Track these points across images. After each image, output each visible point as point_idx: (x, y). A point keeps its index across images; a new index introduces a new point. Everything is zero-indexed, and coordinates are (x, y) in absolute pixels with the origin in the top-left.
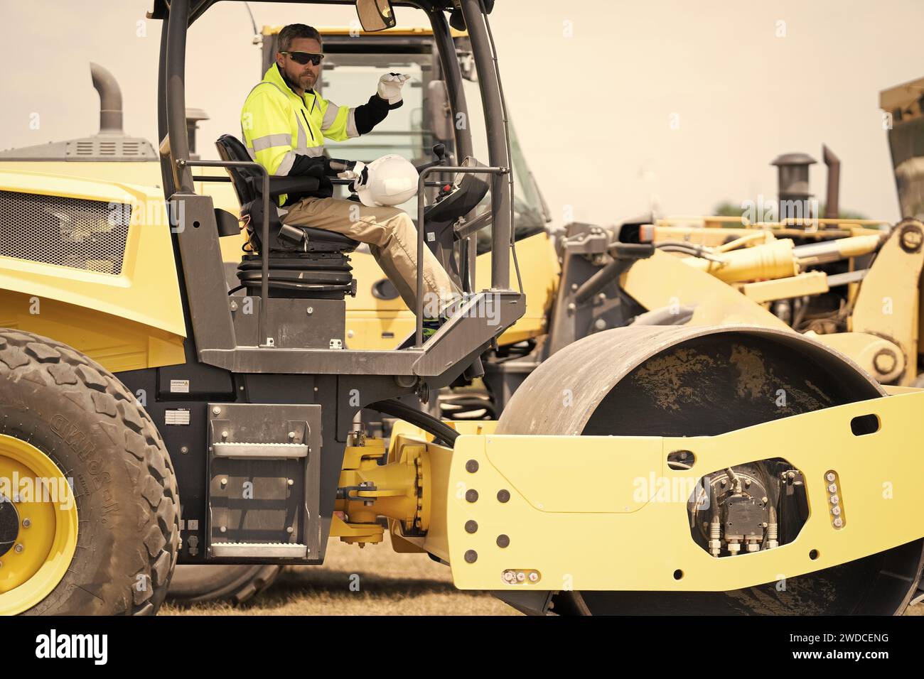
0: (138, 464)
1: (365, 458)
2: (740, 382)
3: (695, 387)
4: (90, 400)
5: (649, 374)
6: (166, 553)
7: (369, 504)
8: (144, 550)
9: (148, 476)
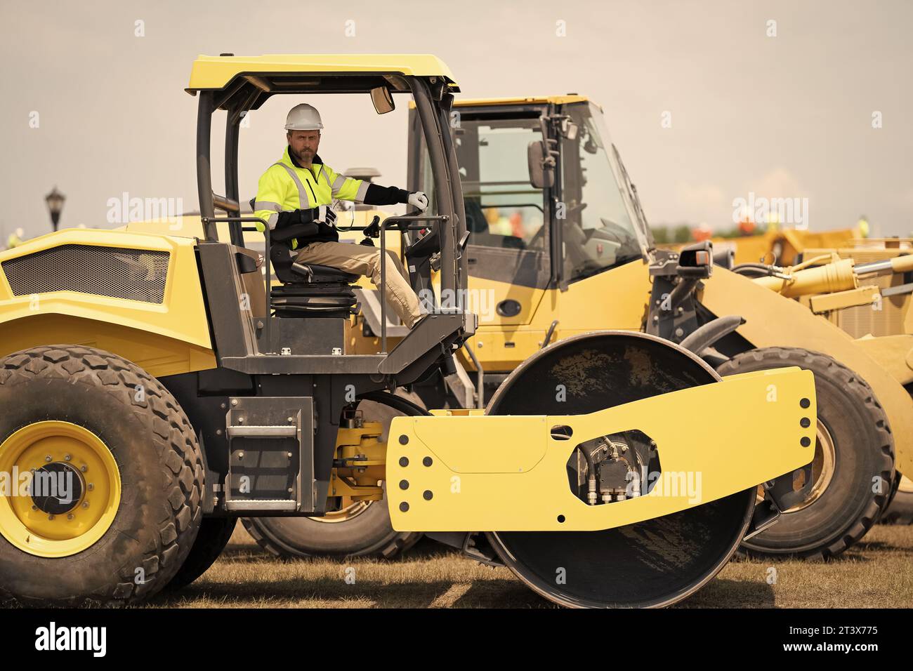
0: (163, 442)
1: (364, 437)
2: (632, 373)
3: (597, 378)
4: (128, 396)
5: (563, 370)
6: (186, 507)
7: (361, 471)
8: (168, 505)
9: (171, 450)
